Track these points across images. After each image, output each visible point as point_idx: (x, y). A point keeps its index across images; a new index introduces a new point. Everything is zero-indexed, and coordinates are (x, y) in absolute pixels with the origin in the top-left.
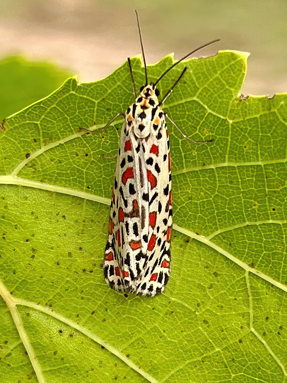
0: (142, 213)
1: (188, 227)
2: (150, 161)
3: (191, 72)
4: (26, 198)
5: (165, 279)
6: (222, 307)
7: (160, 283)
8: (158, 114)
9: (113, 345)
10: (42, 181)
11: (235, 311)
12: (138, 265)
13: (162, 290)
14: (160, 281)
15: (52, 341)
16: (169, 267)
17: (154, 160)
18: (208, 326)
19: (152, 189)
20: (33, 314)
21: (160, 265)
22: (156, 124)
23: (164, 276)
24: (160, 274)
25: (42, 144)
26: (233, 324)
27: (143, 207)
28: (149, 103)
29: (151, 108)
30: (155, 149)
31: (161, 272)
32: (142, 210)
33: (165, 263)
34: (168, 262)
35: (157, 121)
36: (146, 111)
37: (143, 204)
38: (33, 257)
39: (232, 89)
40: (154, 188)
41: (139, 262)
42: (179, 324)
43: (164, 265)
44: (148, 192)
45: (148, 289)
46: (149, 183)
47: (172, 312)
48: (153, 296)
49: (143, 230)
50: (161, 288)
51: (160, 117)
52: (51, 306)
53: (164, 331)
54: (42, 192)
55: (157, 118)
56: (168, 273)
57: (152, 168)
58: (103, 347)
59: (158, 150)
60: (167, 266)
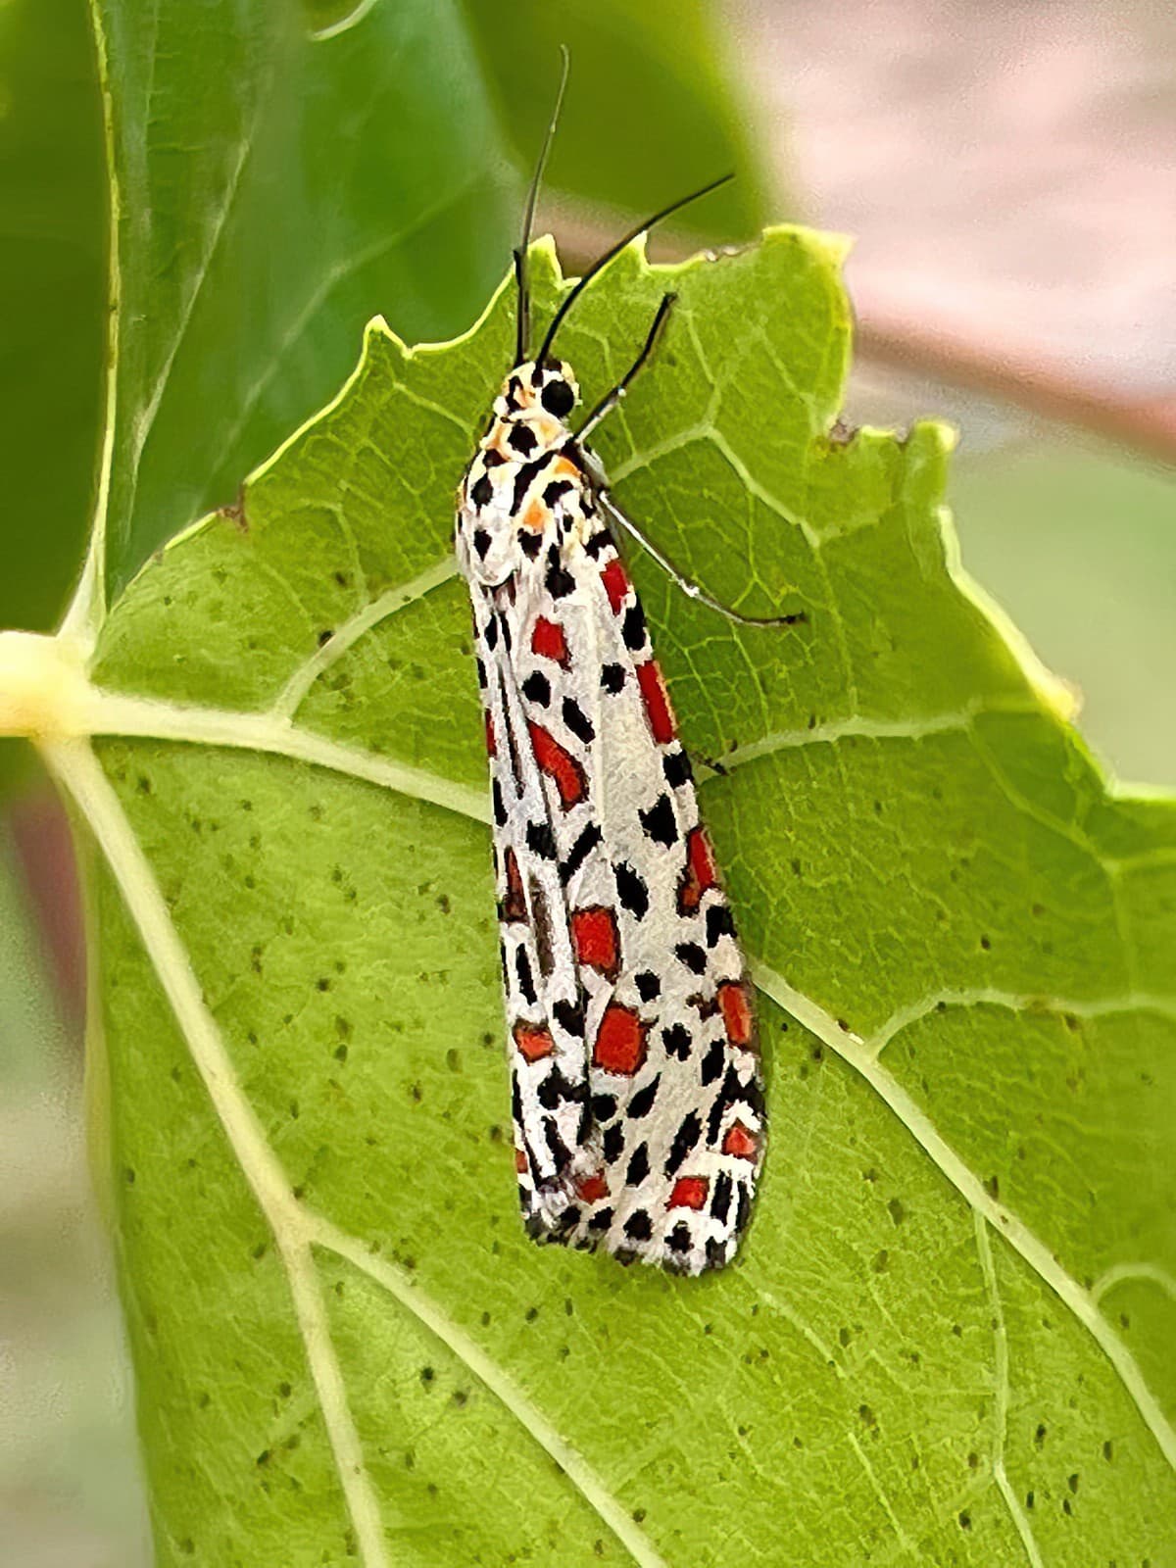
0: (535, 904)
1: (815, 990)
2: (537, 689)
3: (689, 314)
4: (316, 811)
5: (740, 1206)
6: (915, 1358)
7: (718, 1222)
8: (543, 489)
9: (593, 1461)
10: (376, 748)
11: (959, 1386)
12: (551, 1127)
13: (730, 1251)
14: (719, 1212)
15: (398, 1407)
16: (752, 1158)
17: (553, 685)
18: (875, 1435)
19: (566, 807)
20: (352, 1288)
21: (718, 1145)
22: (529, 529)
23: (735, 1192)
24: (719, 1181)
25: (363, 598)
26: (948, 1441)
27: (534, 881)
28: (510, 440)
29: (517, 460)
30: (550, 639)
31: (722, 1174)
32: (532, 894)
33: (740, 1137)
34: (750, 1134)
35: (535, 517)
36: (495, 474)
37: (535, 869)
38: (341, 1053)
39: (809, 398)
40: (579, 806)
41: (554, 1114)
42: (788, 1408)
43: (735, 1144)
44: (549, 818)
45: (667, 1240)
46: (551, 783)
47: (765, 1354)
48: (696, 1272)
49: (552, 980)
50: (725, 1242)
51: (550, 504)
52: (410, 1264)
53: (742, 1431)
54: (373, 792)
55: (535, 502)
56: (749, 1183)
57: (552, 719)
58: (559, 1470)
59: (564, 641)
60: (749, 1151)
